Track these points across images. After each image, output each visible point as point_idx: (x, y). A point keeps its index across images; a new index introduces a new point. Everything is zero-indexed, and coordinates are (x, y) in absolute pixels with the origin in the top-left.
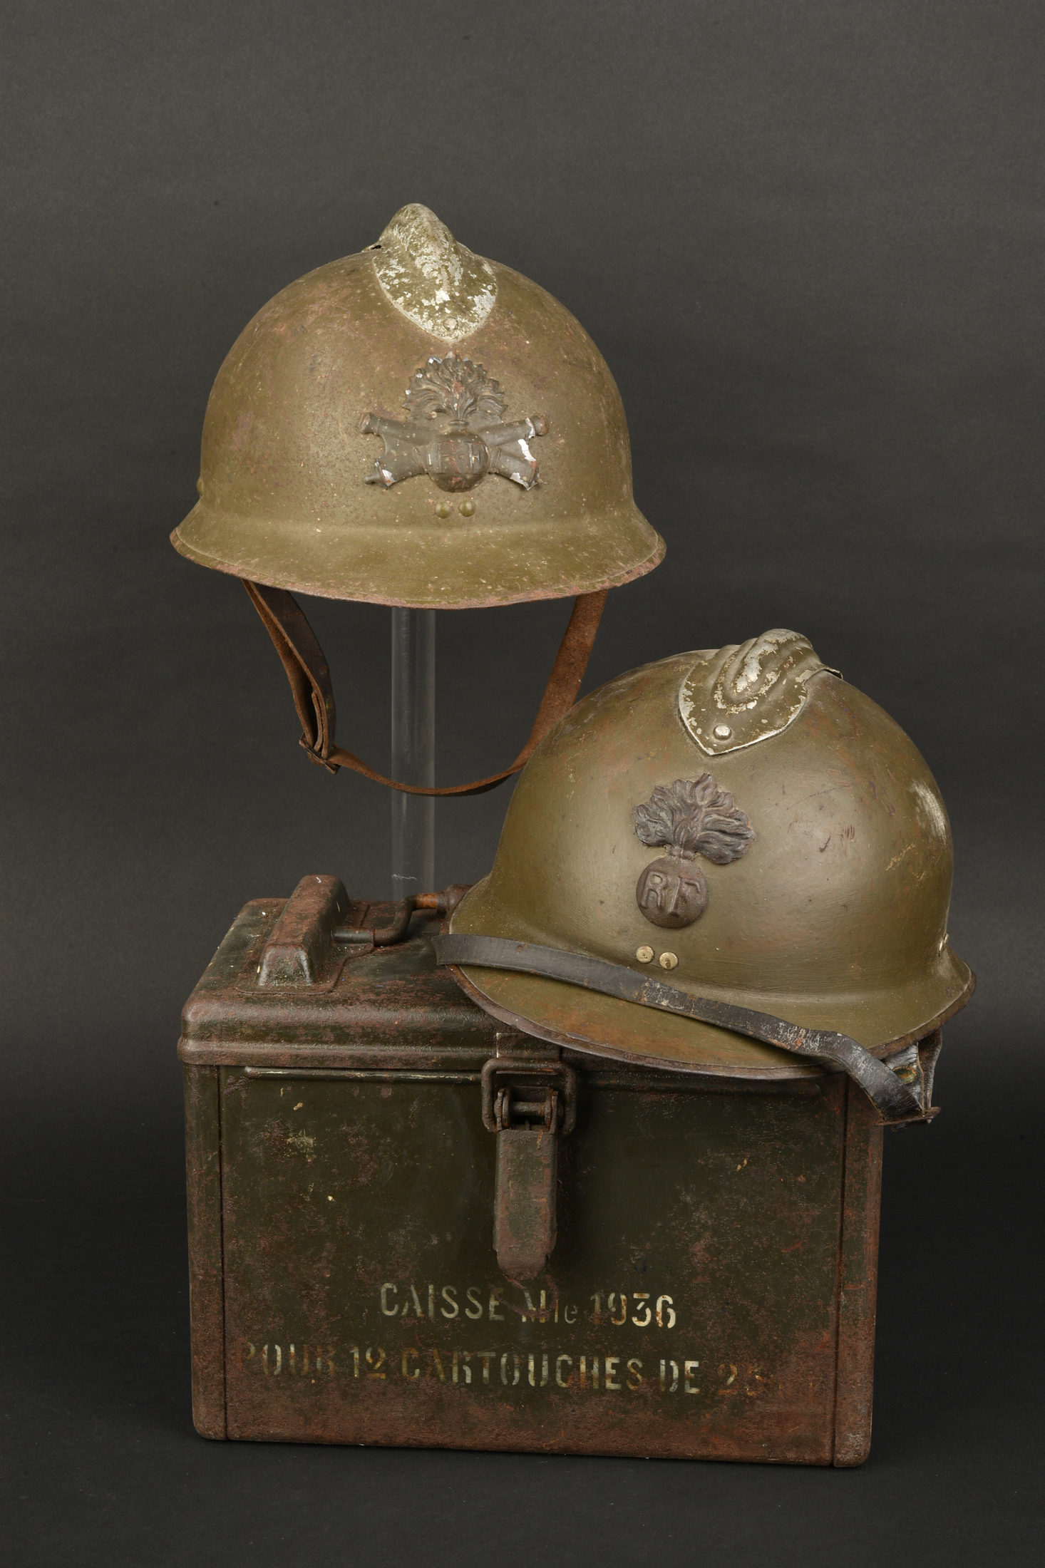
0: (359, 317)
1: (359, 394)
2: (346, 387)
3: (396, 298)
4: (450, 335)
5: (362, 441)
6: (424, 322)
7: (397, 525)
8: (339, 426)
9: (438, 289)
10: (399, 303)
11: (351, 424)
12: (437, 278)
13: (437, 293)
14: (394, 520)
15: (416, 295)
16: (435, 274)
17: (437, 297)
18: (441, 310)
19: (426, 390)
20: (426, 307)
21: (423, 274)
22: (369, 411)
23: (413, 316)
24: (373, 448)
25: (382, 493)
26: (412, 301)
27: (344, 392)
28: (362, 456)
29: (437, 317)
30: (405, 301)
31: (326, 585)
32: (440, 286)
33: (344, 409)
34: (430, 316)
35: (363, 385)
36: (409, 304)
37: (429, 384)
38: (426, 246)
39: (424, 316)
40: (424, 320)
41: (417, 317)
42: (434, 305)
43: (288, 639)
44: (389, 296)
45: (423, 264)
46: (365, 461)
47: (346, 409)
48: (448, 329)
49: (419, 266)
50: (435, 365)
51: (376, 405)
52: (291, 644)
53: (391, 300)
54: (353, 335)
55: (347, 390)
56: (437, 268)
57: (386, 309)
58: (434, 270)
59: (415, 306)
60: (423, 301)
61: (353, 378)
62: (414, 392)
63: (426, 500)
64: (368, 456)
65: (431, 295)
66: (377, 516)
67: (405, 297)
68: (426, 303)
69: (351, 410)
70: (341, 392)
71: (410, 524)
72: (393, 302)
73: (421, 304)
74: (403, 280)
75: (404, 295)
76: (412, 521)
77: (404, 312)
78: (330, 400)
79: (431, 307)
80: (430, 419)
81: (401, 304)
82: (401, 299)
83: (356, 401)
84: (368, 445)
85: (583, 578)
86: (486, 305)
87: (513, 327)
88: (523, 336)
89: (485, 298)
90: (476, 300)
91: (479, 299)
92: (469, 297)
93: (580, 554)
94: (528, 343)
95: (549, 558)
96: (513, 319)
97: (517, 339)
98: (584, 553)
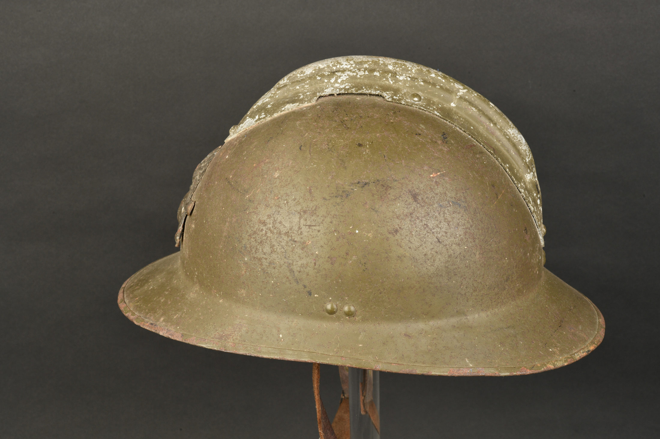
85: (137, 306)
86: (246, 125)
87: (236, 144)
88: (231, 152)
89: (251, 121)
90: (247, 120)
91: (249, 120)
92: (248, 118)
93: (162, 298)
94: (227, 157)
95: (155, 288)
96: (242, 140)
97: (228, 152)
98: (164, 299)
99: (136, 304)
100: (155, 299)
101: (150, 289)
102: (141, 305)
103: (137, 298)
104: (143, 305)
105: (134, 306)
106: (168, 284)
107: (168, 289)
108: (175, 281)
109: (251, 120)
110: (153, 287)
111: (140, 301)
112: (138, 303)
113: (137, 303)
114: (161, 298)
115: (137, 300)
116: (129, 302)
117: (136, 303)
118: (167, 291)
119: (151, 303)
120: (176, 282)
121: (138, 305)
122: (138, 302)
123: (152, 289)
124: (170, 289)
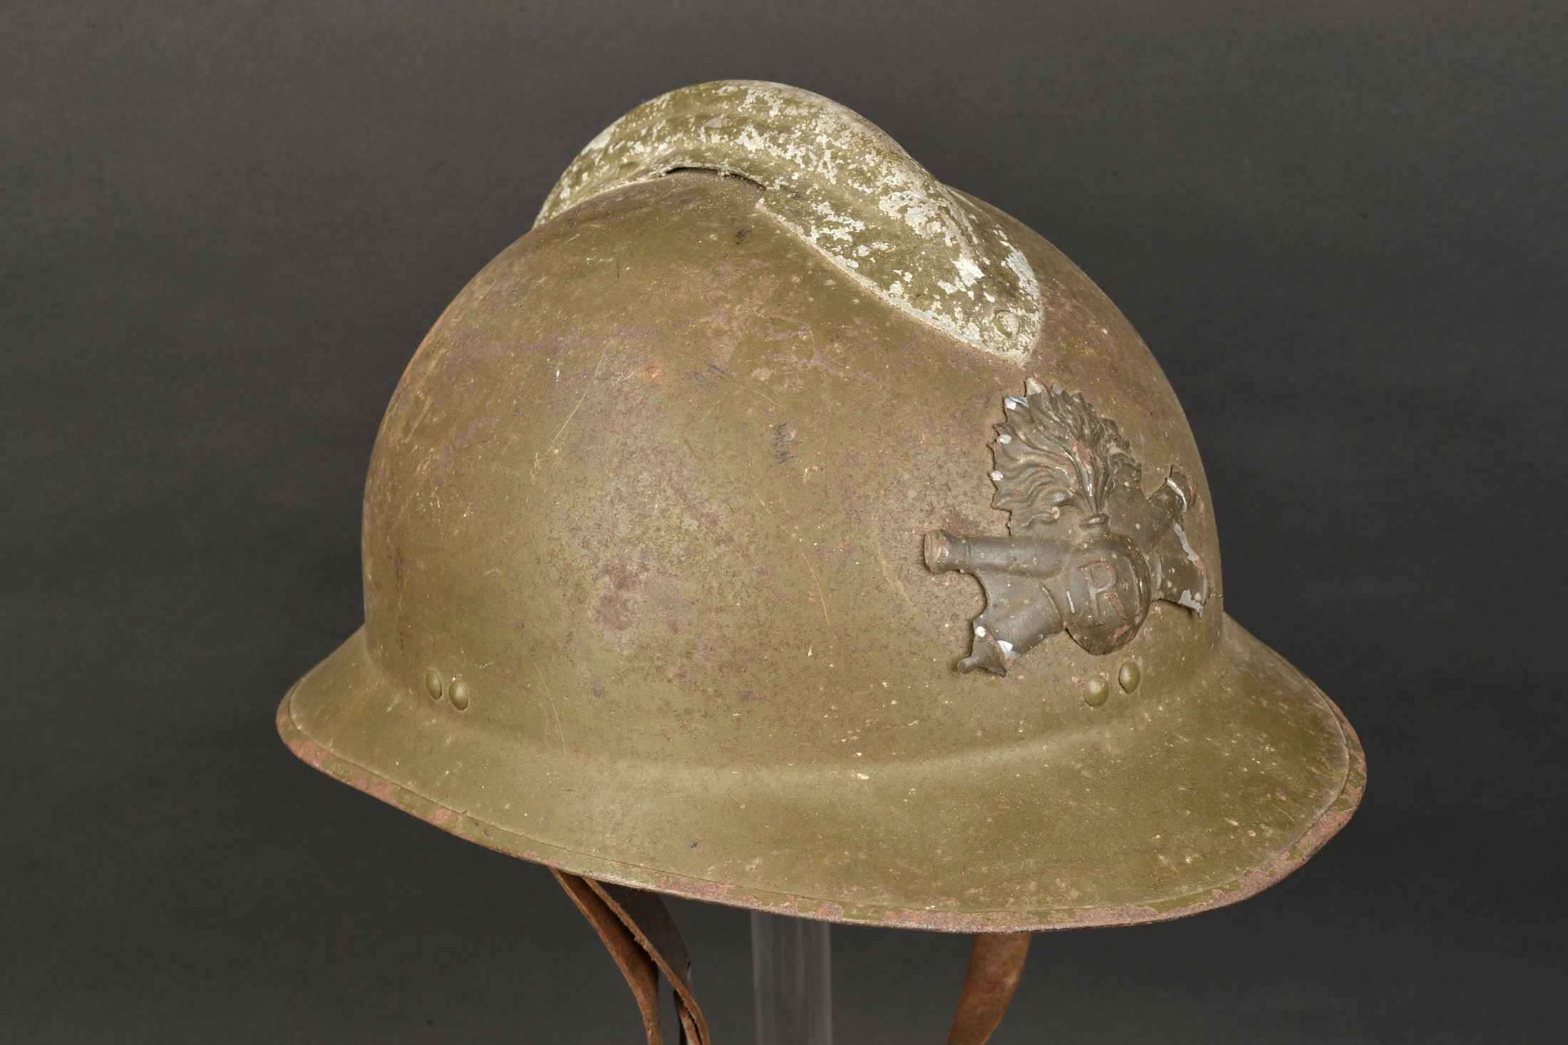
0: (835, 335)
1: (906, 496)
2: (874, 484)
3: (886, 286)
4: (1015, 346)
5: (936, 589)
6: (962, 327)
7: (1021, 739)
8: (880, 565)
9: (956, 258)
10: (895, 296)
11: (906, 559)
12: (942, 235)
13: (958, 264)
14: (1016, 729)
15: (919, 273)
16: (936, 226)
17: (962, 273)
18: (980, 297)
19: (1030, 465)
20: (952, 296)
21: (911, 229)
22: (935, 527)
23: (931, 317)
24: (960, 599)
25: (990, 684)
26: (921, 288)
27: (873, 494)
28: (942, 619)
29: (979, 314)
30: (907, 289)
31: (969, 904)
32: (957, 250)
33: (883, 530)
34: (968, 315)
35: (906, 477)
36: (918, 296)
37: (1030, 453)
38: (884, 172)
39: (957, 316)
40: (960, 323)
41: (945, 319)
42: (963, 290)
43: (640, 936)
44: (865, 283)
45: (903, 210)
46: (950, 629)
47: (889, 530)
48: (1009, 335)
49: (894, 214)
50: (1020, 409)
51: (944, 512)
52: (647, 945)
53: (877, 291)
54: (842, 375)
55: (878, 491)
56: (933, 214)
57: (874, 311)
58: (930, 220)
59: (933, 299)
60: (941, 284)
61: (882, 465)
62: (1008, 474)
63: (1067, 681)
64: (955, 617)
65: (949, 271)
66: (983, 730)
67: (902, 281)
68: (949, 289)
69: (900, 529)
70: (867, 497)
71: (1043, 732)
72: (884, 294)
73: (942, 292)
74: (876, 245)
75: (900, 278)
76: (1048, 724)
77: (915, 314)
78: (848, 514)
79: (959, 296)
80: (1053, 522)
81: (902, 297)
82: (897, 287)
83: (904, 510)
84: (949, 595)
85: (1330, 760)
86: (1025, 271)
87: (1074, 306)
88: (1094, 320)
89: (1015, 257)
90: (1011, 265)
91: (1012, 262)
92: (1003, 264)
93: (1281, 710)
94: (1106, 332)
95: (1265, 735)
96: (1063, 290)
97: (1092, 328)
98: (1281, 704)
99: (1327, 763)
100: (1293, 725)
101: (1273, 750)
102: (1323, 753)
103: (1314, 770)
104: (1322, 748)
105: (1335, 768)
106: (1240, 706)
107: (1253, 700)
108: (1226, 692)
109: (1012, 256)
110: (1264, 745)
111: (1316, 759)
112: (1323, 760)
113: (1324, 762)
114: (1283, 712)
115: (1317, 768)
116: (1332, 786)
117: (1326, 768)
118: (1258, 702)
119: (1306, 730)
120: (1230, 687)
121: (1327, 759)
122: (1320, 762)
123: (1273, 745)
124: (1254, 697)
